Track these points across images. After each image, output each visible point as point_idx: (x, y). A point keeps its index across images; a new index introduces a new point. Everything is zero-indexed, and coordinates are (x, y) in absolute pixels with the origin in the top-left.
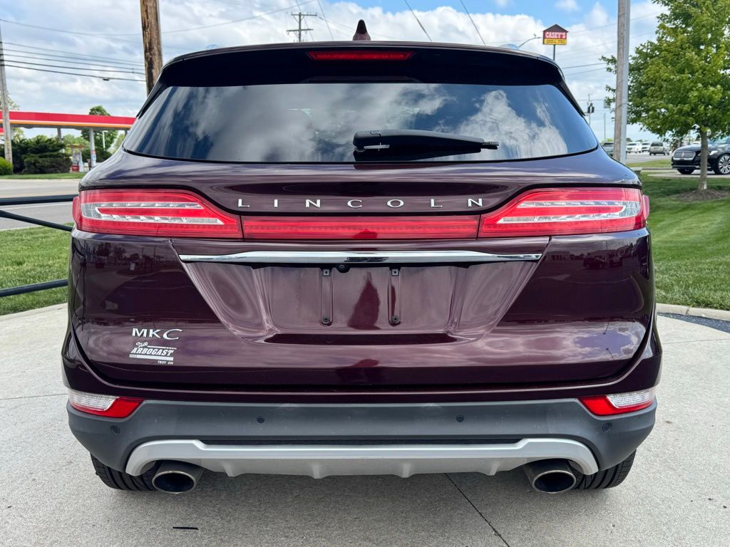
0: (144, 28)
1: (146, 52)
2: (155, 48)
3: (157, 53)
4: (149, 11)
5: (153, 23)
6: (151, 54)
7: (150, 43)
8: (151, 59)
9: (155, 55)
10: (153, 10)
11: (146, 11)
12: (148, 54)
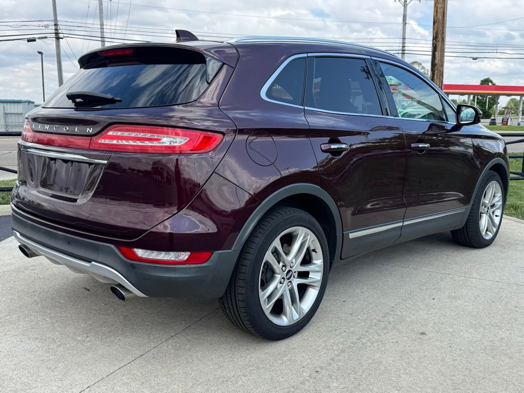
0: (434, 23)
1: (433, 40)
2: (440, 37)
3: (440, 40)
4: (438, 11)
5: (440, 19)
6: (436, 41)
7: (436, 34)
8: (436, 44)
9: (439, 41)
10: (442, 10)
11: (437, 11)
12: (434, 41)
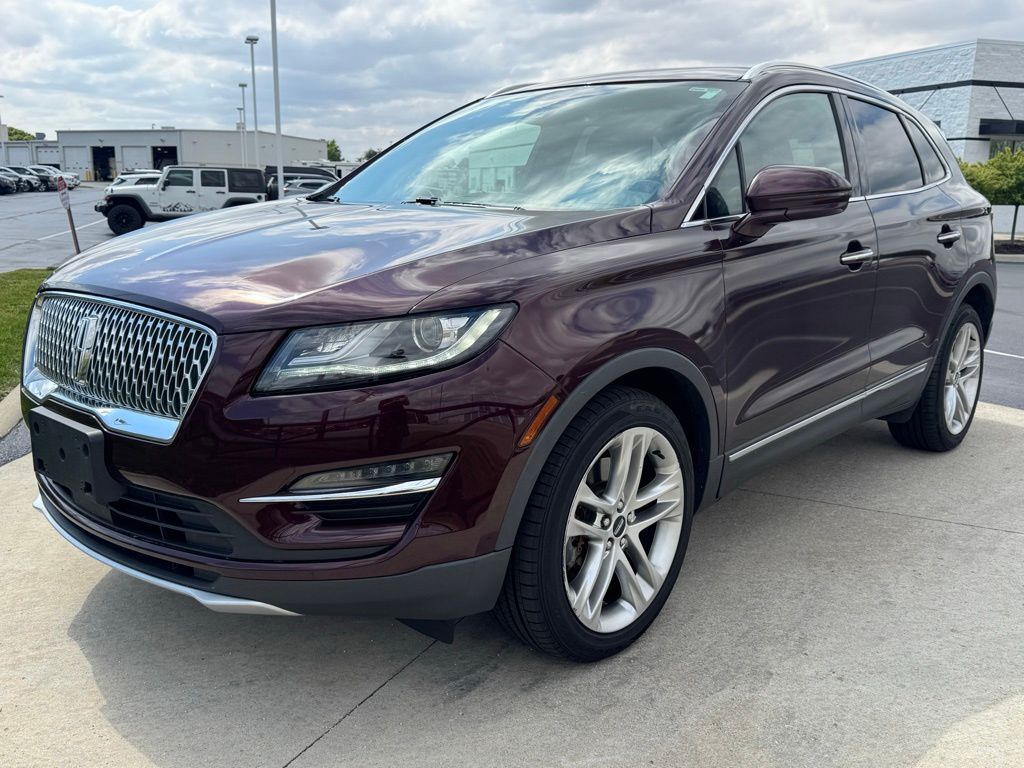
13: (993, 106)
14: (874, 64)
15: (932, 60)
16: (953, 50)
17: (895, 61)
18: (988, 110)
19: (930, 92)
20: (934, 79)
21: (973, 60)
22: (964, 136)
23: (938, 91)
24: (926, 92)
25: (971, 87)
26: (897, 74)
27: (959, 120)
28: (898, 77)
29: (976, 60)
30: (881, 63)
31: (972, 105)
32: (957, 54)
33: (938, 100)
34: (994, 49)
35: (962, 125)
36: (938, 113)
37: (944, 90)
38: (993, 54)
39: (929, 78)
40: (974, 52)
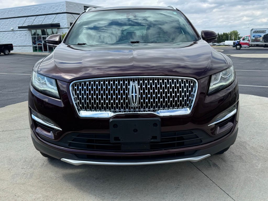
13: (72, 19)
14: (37, 6)
15: (54, 6)
16: (60, 3)
17: (43, 6)
18: (71, 20)
19: (55, 15)
20: (55, 11)
21: (65, 7)
22: (67, 27)
23: (57, 15)
24: (54, 15)
25: (66, 14)
26: (44, 10)
27: (65, 23)
28: (45, 10)
29: (66, 7)
30: (39, 6)
31: (67, 19)
32: (61, 4)
33: (58, 17)
34: (70, 4)
35: (66, 24)
36: (58, 21)
37: (59, 14)
38: (70, 5)
39: (54, 11)
40: (65, 5)
